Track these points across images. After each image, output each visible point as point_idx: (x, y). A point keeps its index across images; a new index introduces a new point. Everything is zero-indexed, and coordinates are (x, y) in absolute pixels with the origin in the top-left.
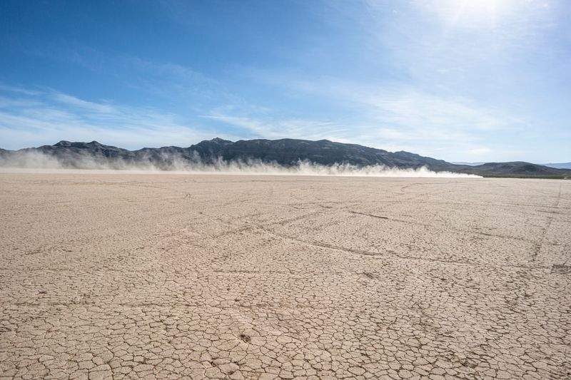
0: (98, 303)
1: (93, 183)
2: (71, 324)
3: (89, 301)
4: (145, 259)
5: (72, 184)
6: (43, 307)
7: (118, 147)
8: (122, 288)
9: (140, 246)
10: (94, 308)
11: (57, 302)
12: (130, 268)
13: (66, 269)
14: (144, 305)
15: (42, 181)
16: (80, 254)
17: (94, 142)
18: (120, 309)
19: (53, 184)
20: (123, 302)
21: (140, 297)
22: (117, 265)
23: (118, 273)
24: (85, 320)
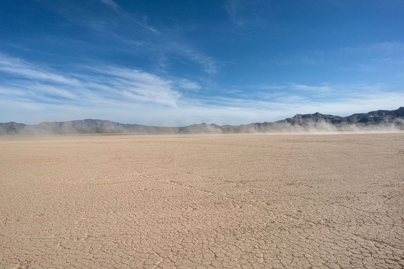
0: (336, 228)
1: (318, 141)
2: (321, 238)
3: (330, 225)
4: (369, 202)
5: (304, 142)
6: (301, 221)
7: (334, 115)
8: (354, 223)
9: (363, 191)
10: (333, 231)
11: (309, 220)
12: (358, 207)
13: (311, 199)
14: (375, 241)
15: (288, 140)
16: (318, 190)
17: (317, 113)
18: (355, 238)
19: (294, 142)
20: (357, 233)
21: (370, 233)
22: (346, 202)
23: (348, 209)
24: (330, 238)
